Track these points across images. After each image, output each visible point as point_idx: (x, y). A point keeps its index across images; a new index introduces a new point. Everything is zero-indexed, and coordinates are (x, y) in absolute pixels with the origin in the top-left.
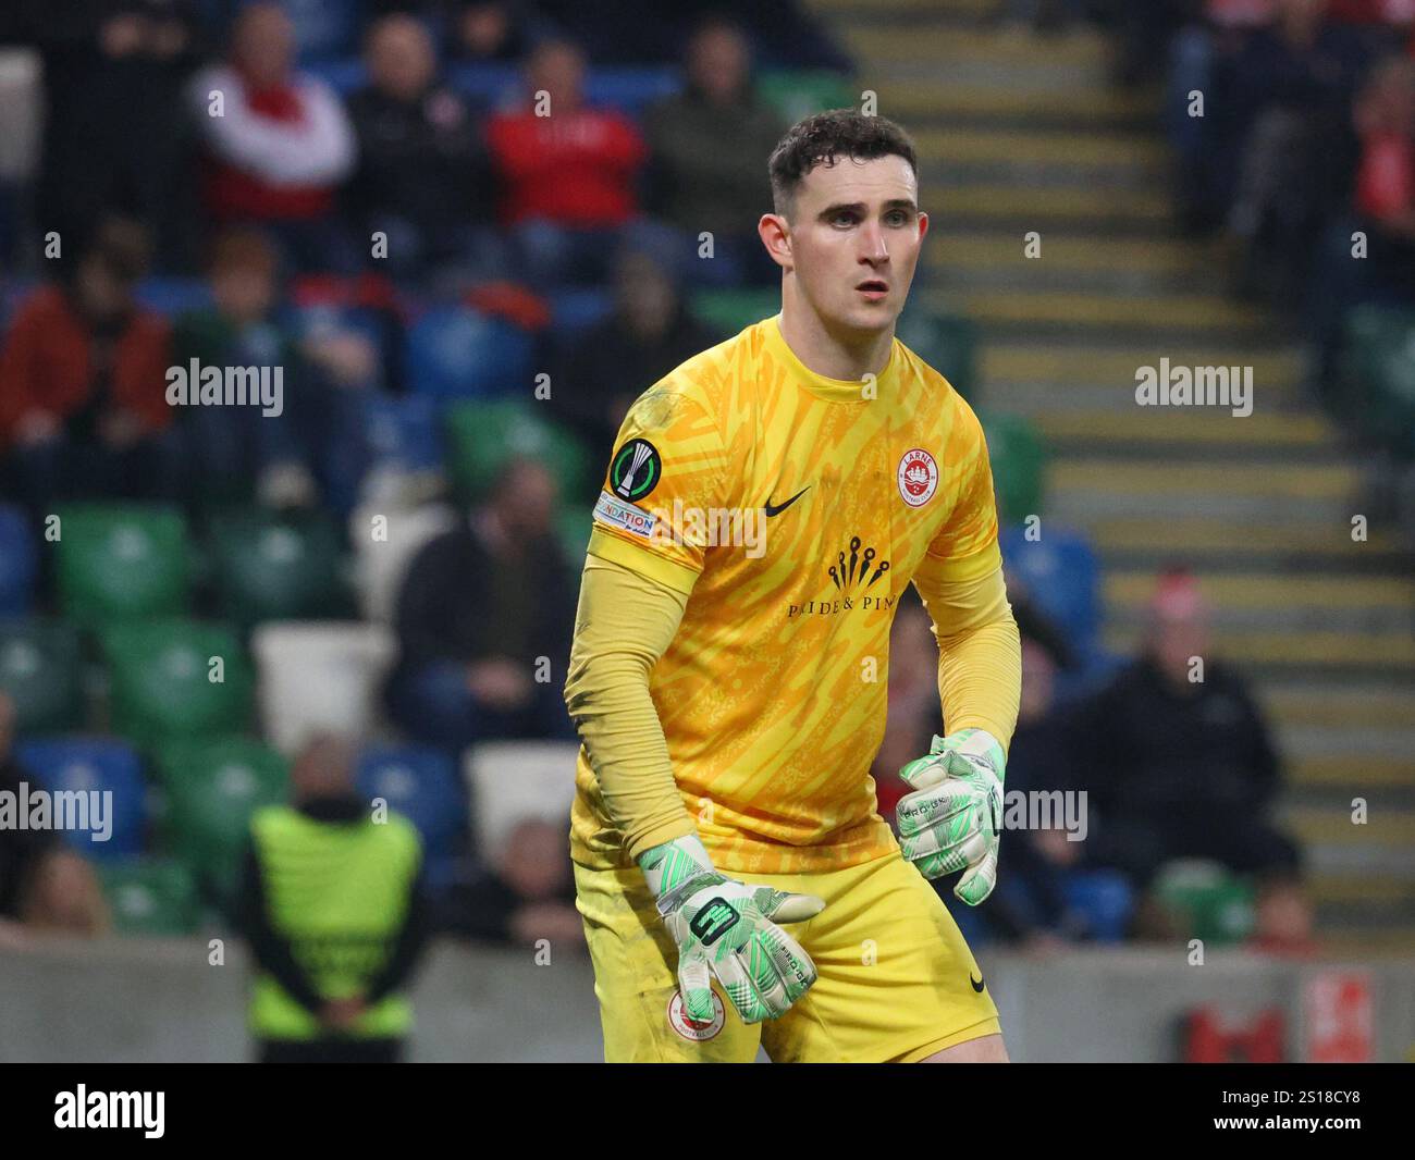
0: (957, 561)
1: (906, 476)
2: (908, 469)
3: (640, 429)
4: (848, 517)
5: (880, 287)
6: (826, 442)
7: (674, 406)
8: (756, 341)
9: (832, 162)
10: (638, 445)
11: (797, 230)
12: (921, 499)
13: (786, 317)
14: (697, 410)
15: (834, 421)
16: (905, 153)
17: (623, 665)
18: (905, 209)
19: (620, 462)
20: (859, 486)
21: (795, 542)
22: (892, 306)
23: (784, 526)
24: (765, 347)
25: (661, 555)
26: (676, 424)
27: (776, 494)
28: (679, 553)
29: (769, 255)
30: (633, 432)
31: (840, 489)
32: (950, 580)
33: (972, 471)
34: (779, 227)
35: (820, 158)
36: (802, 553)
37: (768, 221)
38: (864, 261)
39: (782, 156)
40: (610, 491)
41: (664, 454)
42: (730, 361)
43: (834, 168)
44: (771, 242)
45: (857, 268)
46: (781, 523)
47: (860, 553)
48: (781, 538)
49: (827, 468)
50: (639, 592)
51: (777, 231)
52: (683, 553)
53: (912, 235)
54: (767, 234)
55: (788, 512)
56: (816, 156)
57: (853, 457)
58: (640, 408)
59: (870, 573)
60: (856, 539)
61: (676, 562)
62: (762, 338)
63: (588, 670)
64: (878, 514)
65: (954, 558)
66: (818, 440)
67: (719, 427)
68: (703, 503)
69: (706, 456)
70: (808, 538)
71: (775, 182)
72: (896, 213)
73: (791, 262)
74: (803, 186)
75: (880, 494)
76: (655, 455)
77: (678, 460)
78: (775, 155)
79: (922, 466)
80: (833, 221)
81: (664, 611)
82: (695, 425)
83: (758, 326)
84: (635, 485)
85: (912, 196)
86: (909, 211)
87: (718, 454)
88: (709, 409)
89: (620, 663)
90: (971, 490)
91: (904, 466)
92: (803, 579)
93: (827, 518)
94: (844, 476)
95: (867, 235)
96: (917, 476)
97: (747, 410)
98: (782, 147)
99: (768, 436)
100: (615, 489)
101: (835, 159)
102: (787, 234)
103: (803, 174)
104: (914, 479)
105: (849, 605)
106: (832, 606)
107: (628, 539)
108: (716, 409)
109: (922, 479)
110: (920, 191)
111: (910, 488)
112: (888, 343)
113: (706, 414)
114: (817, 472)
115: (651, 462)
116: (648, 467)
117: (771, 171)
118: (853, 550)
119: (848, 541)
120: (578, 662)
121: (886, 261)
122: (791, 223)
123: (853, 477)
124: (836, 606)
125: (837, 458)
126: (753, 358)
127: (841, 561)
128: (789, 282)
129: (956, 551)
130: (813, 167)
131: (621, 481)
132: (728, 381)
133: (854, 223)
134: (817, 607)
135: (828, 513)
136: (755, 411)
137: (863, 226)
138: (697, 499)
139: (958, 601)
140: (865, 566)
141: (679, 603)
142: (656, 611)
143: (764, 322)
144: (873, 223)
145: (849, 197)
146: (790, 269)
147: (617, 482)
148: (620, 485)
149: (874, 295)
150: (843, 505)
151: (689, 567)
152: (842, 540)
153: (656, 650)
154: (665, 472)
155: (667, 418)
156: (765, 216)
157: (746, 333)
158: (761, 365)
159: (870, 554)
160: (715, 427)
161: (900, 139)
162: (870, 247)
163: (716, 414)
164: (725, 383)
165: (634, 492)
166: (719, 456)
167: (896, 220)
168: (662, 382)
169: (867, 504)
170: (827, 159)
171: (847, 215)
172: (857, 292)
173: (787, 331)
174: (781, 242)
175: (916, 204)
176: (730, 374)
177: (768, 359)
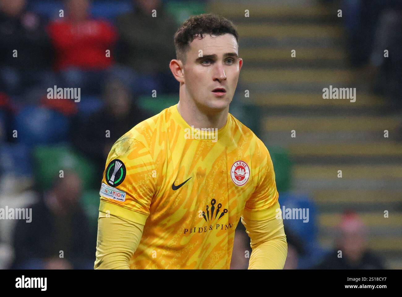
0: (258, 211)
1: (235, 173)
2: (236, 169)
3: (117, 155)
4: (210, 190)
5: (222, 91)
6: (199, 158)
7: (131, 144)
8: (167, 115)
9: (202, 36)
10: (116, 162)
11: (187, 67)
12: (242, 182)
13: (181, 105)
14: (141, 145)
15: (202, 149)
16: (234, 33)
17: (117, 258)
18: (233, 57)
19: (109, 169)
20: (214, 177)
21: (185, 201)
22: (228, 99)
23: (180, 194)
24: (171, 117)
25: (129, 209)
26: (132, 152)
27: (177, 180)
28: (137, 207)
29: (174, 77)
30: (114, 157)
31: (205, 178)
32: (254, 220)
33: (264, 171)
34: (178, 65)
35: (196, 35)
36: (188, 206)
37: (174, 63)
38: (216, 80)
39: (180, 34)
40: (106, 182)
41: (127, 166)
42: (156, 123)
43: (203, 39)
44: (175, 71)
45: (212, 83)
46: (179, 193)
47: (216, 206)
48: (179, 200)
49: (199, 169)
50: (121, 226)
51: (177, 67)
52: (139, 207)
53: (236, 68)
54: (173, 68)
55: (182, 188)
56: (194, 34)
57: (211, 165)
58: (117, 146)
59: (220, 214)
60: (214, 200)
61: (136, 211)
62: (170, 114)
63: (103, 262)
64: (223, 189)
65: (256, 210)
66: (195, 157)
67: (151, 152)
68: (145, 186)
69: (145, 165)
70: (191, 199)
71: (177, 46)
72: (229, 58)
73: (184, 80)
74: (189, 48)
75: (223, 180)
76: (123, 166)
77: (133, 168)
78: (177, 34)
79: (242, 168)
80: (202, 62)
81: (133, 233)
82: (140, 152)
83: (168, 109)
84: (116, 179)
85: (236, 51)
86: (234, 57)
87: (151, 164)
88: (146, 145)
89: (116, 257)
90: (263, 179)
91: (234, 168)
92: (190, 218)
93: (200, 191)
94: (207, 172)
95: (217, 68)
96: (240, 172)
97: (163, 144)
98: (180, 30)
99: (173, 156)
100: (108, 181)
101: (203, 36)
102: (182, 68)
103: (189, 42)
104: (238, 174)
105: (211, 228)
106: (204, 229)
107: (115, 203)
108: (149, 145)
109: (242, 174)
110: (240, 49)
111: (237, 178)
112: (226, 115)
113: (145, 147)
114: (195, 171)
115: (122, 169)
116: (121, 171)
117: (175, 41)
118: (213, 204)
119: (210, 201)
120: (99, 258)
121: (225, 79)
122: (184, 64)
123: (211, 173)
124: (205, 229)
125: (204, 165)
126: (166, 122)
127: (207, 209)
128: (183, 89)
129: (257, 207)
130: (193, 39)
131: (110, 178)
132: (155, 133)
133: (211, 63)
134: (197, 230)
135: (200, 189)
136: (166, 145)
137: (215, 64)
138: (142, 184)
139: (258, 229)
140: (218, 211)
141: (139, 229)
142: (129, 233)
143: (172, 107)
144: (220, 63)
145: (210, 52)
146: (183, 83)
147: (108, 179)
148: (110, 180)
149: (220, 94)
150: (207, 185)
151: (142, 213)
152: (207, 200)
153: (132, 250)
154: (128, 173)
155: (128, 149)
156: (172, 60)
157: (163, 112)
158: (170, 125)
159: (220, 206)
160: (149, 152)
161: (232, 27)
162: (218, 73)
163: (149, 147)
164: (153, 133)
165: (116, 183)
166: (151, 165)
167: (229, 61)
168: (127, 134)
169: (218, 185)
170: (199, 35)
171: (209, 60)
172: (213, 93)
173: (181, 110)
174: (179, 72)
175: (238, 55)
176: (156, 130)
177: (173, 122)
